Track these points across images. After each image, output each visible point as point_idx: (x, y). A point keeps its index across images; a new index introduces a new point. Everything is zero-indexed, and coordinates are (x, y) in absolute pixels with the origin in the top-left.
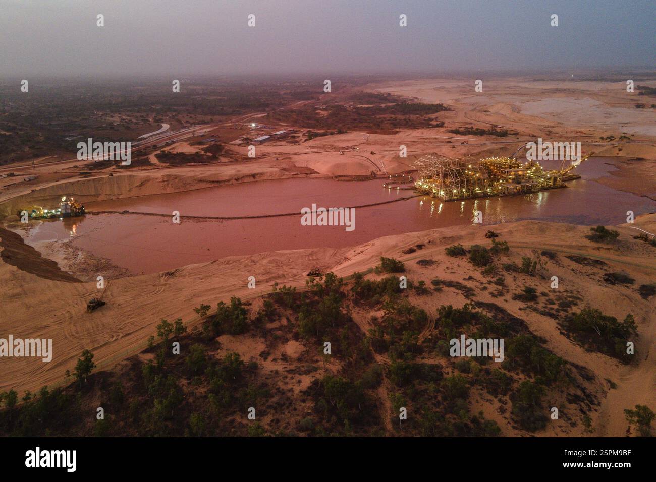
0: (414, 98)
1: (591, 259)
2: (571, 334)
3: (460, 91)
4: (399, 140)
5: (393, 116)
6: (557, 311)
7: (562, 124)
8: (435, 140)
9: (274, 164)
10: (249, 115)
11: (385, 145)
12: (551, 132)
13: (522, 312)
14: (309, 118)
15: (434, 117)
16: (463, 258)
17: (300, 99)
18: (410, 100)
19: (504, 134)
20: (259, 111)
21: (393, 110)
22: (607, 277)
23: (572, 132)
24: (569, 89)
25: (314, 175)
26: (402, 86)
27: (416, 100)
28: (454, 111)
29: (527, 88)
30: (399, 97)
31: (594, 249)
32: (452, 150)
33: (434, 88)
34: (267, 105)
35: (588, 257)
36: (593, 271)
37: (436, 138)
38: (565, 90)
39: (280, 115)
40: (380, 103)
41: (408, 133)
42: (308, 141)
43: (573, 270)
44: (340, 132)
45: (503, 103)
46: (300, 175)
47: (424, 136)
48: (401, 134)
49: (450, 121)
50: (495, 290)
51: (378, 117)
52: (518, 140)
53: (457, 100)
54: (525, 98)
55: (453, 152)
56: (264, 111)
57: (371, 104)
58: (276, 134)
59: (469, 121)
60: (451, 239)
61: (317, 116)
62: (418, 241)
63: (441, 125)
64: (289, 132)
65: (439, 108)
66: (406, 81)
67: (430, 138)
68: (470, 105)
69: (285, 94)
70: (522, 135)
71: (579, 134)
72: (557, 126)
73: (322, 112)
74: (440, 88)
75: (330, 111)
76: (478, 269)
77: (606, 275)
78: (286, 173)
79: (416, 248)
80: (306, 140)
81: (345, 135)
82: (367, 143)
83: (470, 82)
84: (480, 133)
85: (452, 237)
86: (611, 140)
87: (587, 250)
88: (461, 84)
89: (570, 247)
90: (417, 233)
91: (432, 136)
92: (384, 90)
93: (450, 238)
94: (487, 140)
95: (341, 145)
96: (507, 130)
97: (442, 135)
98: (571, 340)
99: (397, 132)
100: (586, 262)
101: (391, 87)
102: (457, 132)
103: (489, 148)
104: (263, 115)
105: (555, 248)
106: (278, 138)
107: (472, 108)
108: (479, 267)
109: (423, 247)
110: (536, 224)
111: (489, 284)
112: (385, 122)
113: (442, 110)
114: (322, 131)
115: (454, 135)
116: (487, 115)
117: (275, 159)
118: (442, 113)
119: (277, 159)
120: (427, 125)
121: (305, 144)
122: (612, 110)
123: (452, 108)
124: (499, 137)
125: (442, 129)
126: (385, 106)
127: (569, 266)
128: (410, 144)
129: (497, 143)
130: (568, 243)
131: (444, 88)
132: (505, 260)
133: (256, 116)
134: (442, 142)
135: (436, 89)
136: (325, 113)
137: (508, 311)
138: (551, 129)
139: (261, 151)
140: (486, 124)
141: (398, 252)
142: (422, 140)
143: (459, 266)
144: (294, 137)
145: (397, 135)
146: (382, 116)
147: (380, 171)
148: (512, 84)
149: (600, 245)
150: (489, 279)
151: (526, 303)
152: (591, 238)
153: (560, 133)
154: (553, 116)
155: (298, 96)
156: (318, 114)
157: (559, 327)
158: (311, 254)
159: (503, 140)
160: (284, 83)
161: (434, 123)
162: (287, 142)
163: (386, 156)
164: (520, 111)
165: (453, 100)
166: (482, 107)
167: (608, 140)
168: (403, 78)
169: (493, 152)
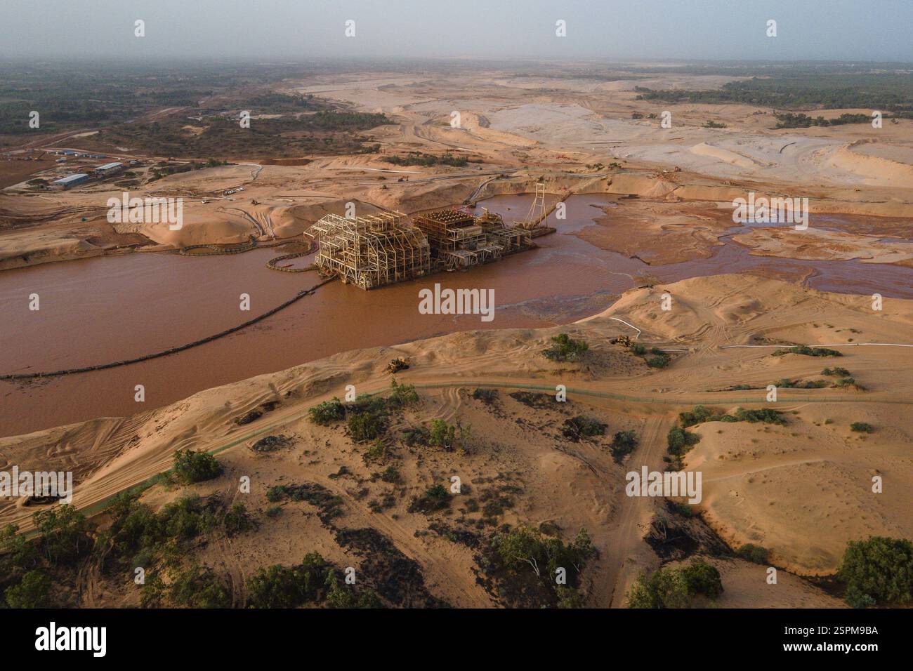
0: (348, 102)
1: (547, 395)
2: (494, 581)
3: (416, 92)
4: (307, 177)
5: (308, 133)
6: (481, 525)
7: (542, 143)
8: (361, 175)
9: (75, 230)
10: (65, 133)
11: (281, 185)
12: (527, 157)
13: (419, 541)
14: (170, 139)
15: (369, 135)
16: (338, 426)
17: (166, 105)
18: (342, 106)
19: (462, 163)
20: (86, 126)
21: (311, 123)
22: (568, 427)
23: (553, 156)
24: (557, 90)
25: (146, 247)
26: (333, 82)
27: (351, 106)
28: (399, 124)
29: (505, 87)
30: (325, 100)
31: (554, 374)
32: (383, 194)
33: (379, 88)
34: (104, 116)
35: (544, 392)
36: (550, 418)
37: (363, 172)
38: (552, 91)
39: (119, 134)
40: (294, 110)
41: (324, 163)
42: (154, 183)
43: (519, 421)
44: (214, 164)
45: (468, 111)
46: (120, 249)
47: (348, 168)
48: (313, 165)
49: (391, 140)
50: (382, 495)
51: (283, 135)
52: (481, 172)
53: (406, 107)
54: (498, 104)
55: (383, 197)
56: (96, 126)
57: (279, 112)
58: (101, 170)
59: (419, 140)
60: (328, 383)
61: (186, 135)
62: (267, 395)
63: (376, 149)
64: (127, 165)
65: (378, 120)
66: (342, 76)
67: (355, 172)
68: (424, 115)
69: (143, 95)
70: (488, 163)
71: (561, 160)
72: (536, 148)
73: (194, 129)
74: (388, 86)
75: (207, 127)
76: (359, 448)
77: (567, 422)
78: (93, 247)
79: (262, 409)
80: (150, 181)
81: (220, 169)
82: (254, 183)
83: (431, 77)
84: (430, 161)
85: (331, 379)
86: (599, 169)
87: (543, 377)
88: (419, 80)
89: (520, 374)
90: (271, 375)
91: (358, 168)
92: (304, 90)
93: (327, 380)
94: (437, 173)
95: (209, 187)
96: (468, 155)
97: (373, 166)
98: (493, 594)
99: (307, 162)
100: (540, 402)
101: (319, 84)
102: (396, 161)
103: (437, 187)
104: (92, 133)
105: (496, 381)
106: (104, 177)
107: (426, 119)
108: (361, 444)
109: (277, 405)
110: (473, 336)
111: (374, 481)
112: (294, 144)
113: (383, 123)
114: (185, 161)
115: (391, 166)
116: (446, 130)
117: (79, 220)
118: (382, 128)
119: (84, 220)
120: (356, 149)
121: (149, 188)
122: (604, 123)
123: (397, 121)
124: (455, 168)
125: (375, 157)
126: (301, 116)
127: (514, 413)
128: (320, 184)
129: (450, 177)
130: (516, 369)
131: (393, 86)
132: (411, 418)
133: (76, 136)
134: (371, 178)
135: (382, 89)
136: (198, 131)
137: (396, 544)
138: (527, 153)
139: (59, 203)
140: (441, 145)
141: (227, 424)
142: (342, 175)
143: (328, 445)
144: (132, 175)
145: (306, 167)
146: (291, 134)
147: (264, 234)
148: (488, 81)
149: (563, 366)
150: (375, 468)
151: (429, 517)
152: (550, 354)
153: (539, 159)
154: (532, 132)
155: (164, 99)
156: (188, 131)
157: (477, 567)
158: (63, 441)
159: (460, 173)
160: (148, 77)
161: (366, 145)
162: (116, 185)
163: (276, 206)
164: (490, 123)
165: (400, 106)
166: (440, 118)
167: (596, 169)
168: (337, 70)
169: (442, 194)
